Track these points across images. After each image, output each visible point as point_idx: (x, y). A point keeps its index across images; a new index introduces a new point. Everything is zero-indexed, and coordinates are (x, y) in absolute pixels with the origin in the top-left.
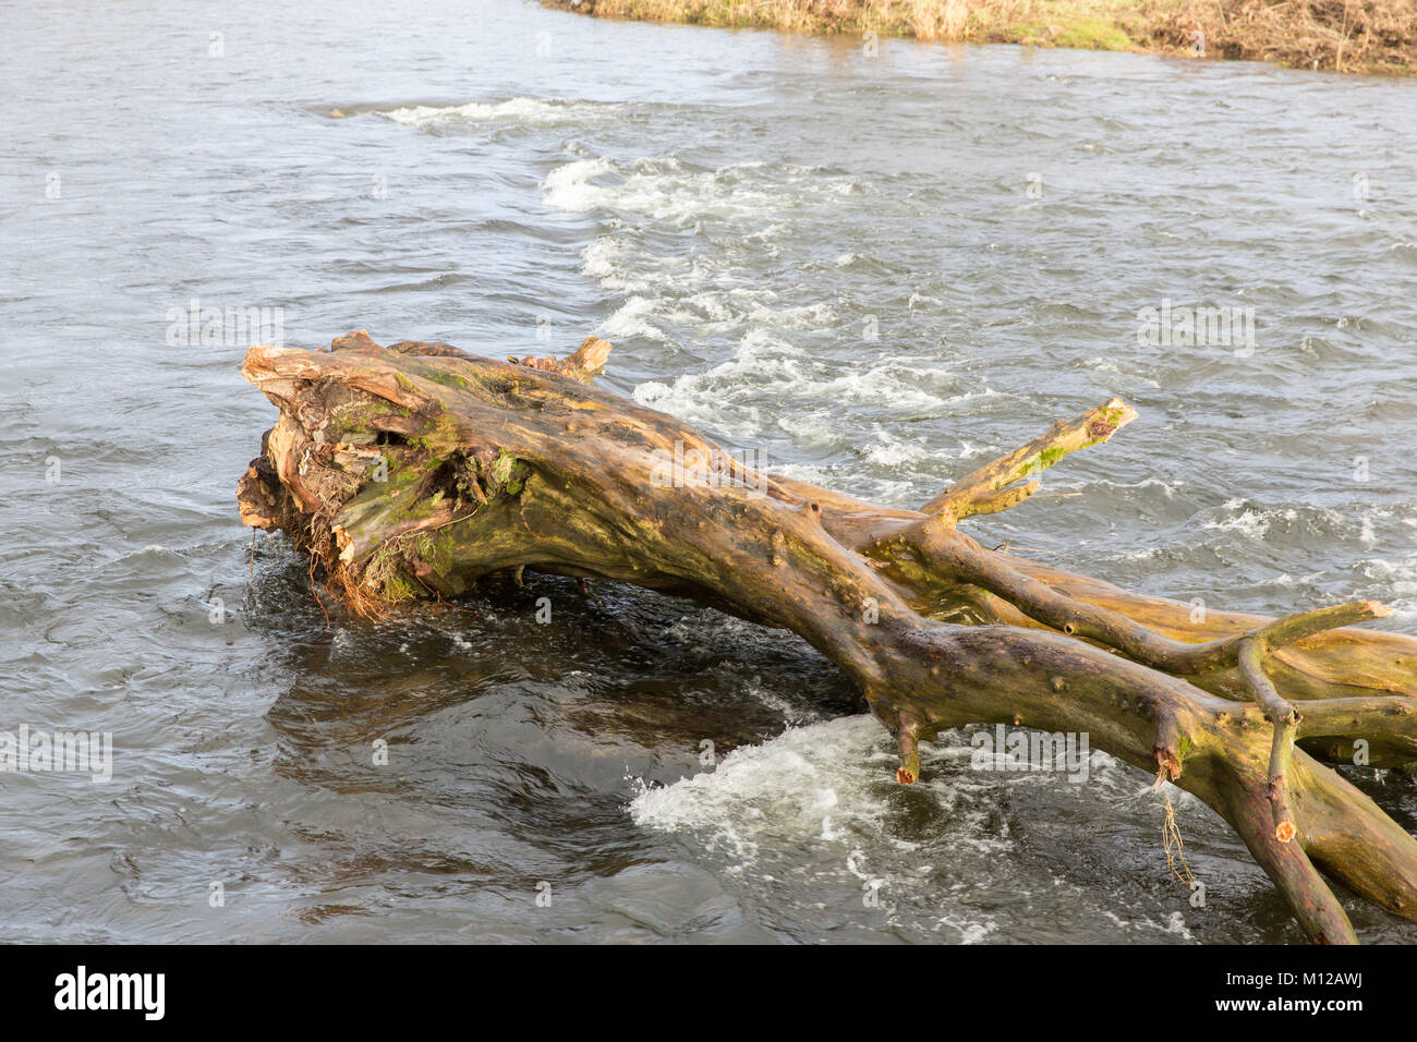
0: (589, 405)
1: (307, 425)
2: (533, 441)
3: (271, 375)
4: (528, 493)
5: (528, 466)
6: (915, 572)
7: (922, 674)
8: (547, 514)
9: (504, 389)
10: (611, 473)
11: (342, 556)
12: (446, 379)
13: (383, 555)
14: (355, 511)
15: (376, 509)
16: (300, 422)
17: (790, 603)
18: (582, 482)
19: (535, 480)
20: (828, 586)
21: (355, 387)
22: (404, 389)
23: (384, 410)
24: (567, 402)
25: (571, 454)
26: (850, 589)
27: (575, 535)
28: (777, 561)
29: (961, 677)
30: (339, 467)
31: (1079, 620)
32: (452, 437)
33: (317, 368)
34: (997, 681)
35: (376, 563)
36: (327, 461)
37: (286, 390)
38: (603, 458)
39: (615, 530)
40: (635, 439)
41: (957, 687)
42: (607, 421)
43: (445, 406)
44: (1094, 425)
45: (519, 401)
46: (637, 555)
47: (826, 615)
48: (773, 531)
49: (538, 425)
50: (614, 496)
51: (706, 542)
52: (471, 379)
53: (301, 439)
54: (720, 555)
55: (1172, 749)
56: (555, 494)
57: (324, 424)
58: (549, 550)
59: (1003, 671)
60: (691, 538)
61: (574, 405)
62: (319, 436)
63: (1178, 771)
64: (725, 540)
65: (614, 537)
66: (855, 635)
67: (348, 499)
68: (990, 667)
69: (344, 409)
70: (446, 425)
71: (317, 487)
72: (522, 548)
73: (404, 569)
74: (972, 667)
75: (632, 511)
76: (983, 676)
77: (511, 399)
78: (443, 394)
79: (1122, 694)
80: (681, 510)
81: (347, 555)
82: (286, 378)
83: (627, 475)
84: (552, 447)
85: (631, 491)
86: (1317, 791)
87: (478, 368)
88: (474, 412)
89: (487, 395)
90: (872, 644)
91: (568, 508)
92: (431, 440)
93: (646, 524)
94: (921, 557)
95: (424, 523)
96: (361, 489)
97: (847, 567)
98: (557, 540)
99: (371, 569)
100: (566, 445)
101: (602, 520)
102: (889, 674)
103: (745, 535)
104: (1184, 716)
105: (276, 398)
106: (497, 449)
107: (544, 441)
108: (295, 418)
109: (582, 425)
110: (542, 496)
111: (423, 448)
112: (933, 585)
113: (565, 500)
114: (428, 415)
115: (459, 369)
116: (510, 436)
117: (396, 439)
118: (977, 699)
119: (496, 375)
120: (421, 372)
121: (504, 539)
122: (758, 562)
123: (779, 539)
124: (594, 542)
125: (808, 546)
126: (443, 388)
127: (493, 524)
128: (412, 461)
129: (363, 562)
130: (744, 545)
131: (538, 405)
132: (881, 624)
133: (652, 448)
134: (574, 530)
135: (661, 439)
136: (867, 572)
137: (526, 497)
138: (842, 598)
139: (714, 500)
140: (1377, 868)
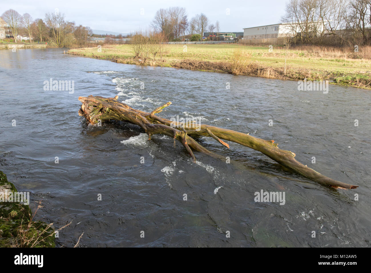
0: (116, 103)
2: (110, 106)
5: (110, 109)
6: (150, 119)
7: (151, 129)
8: (112, 114)
9: (107, 101)
10: (119, 109)
12: (101, 100)
14: (91, 114)
15: (94, 114)
16: (85, 105)
17: (137, 122)
18: (116, 110)
19: (111, 110)
20: (141, 121)
21: (91, 101)
22: (96, 101)
23: (94, 103)
27: (115, 116)
28: (136, 118)
29: (155, 129)
30: (89, 109)
31: (166, 123)
33: (87, 99)
34: (158, 129)
35: (94, 119)
36: (88, 109)
37: (83, 101)
38: (118, 108)
39: (119, 115)
40: (121, 106)
41: (154, 130)
42: (118, 104)
46: (122, 118)
47: (141, 123)
48: (136, 115)
49: (111, 105)
50: (119, 112)
52: (103, 100)
54: (130, 118)
55: (175, 136)
56: (113, 112)
58: (112, 118)
59: (159, 129)
60: (127, 116)
61: (115, 103)
62: (87, 106)
63: (176, 138)
64: (130, 116)
66: (144, 125)
67: (91, 113)
68: (157, 128)
69: (90, 103)
70: (101, 105)
71: (87, 111)
72: (110, 117)
74: (156, 128)
75: (121, 113)
76: (157, 129)
77: (108, 102)
78: (100, 102)
79: (170, 130)
80: (126, 113)
81: (91, 118)
83: (121, 110)
84: (112, 107)
85: (121, 111)
86: (189, 139)
87: (104, 99)
89: (105, 102)
90: (146, 126)
92: (100, 106)
93: (122, 115)
94: (150, 117)
95: (99, 115)
96: (92, 112)
97: (143, 119)
99: (93, 120)
100: (114, 107)
102: (148, 129)
104: (176, 132)
106: (106, 107)
109: (116, 105)
110: (111, 112)
111: (99, 107)
112: (152, 120)
113: (114, 112)
114: (99, 104)
116: (108, 106)
117: (96, 106)
118: (156, 131)
119: (106, 100)
120: (98, 99)
121: (108, 116)
122: (134, 118)
123: (136, 116)
124: (118, 117)
125: (139, 117)
127: (106, 115)
128: (97, 109)
129: (92, 119)
130: (133, 117)
131: (111, 103)
132: (146, 124)
133: (123, 107)
134: (115, 115)
135: (124, 106)
136: (145, 119)
137: (110, 112)
138: (143, 122)
139: (129, 112)
140: (195, 146)
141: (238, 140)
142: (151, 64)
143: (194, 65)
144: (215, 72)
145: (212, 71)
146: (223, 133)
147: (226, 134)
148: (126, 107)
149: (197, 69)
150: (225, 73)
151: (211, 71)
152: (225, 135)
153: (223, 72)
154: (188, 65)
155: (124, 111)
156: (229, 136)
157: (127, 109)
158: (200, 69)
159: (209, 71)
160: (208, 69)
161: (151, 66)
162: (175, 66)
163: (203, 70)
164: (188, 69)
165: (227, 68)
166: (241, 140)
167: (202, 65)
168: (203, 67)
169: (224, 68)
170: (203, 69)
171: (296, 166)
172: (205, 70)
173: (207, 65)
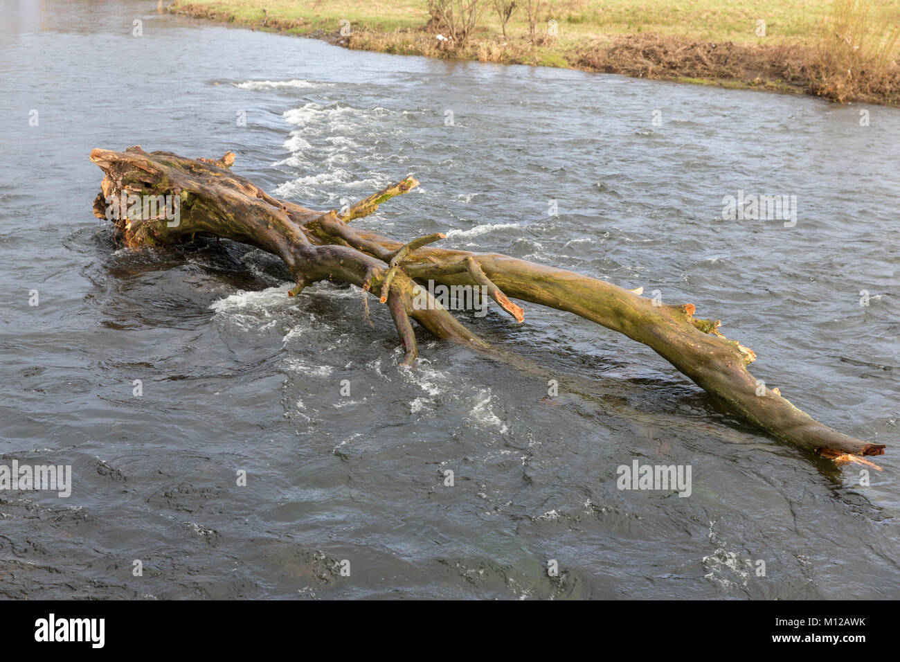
0: (217, 174)
1: (114, 178)
2: (195, 186)
3: (100, 159)
4: (195, 206)
5: (194, 195)
6: (321, 233)
7: (305, 262)
8: (201, 213)
9: (189, 168)
10: (220, 197)
11: (126, 227)
12: (167, 164)
13: (142, 227)
16: (112, 178)
17: (272, 241)
18: (210, 200)
19: (197, 201)
20: (285, 235)
21: (132, 165)
22: (150, 166)
23: (144, 174)
24: (211, 173)
25: (207, 190)
26: (291, 236)
28: (270, 227)
29: (315, 262)
31: (364, 246)
32: (167, 184)
33: (117, 157)
34: (326, 263)
35: (140, 230)
37: (107, 165)
38: (218, 192)
39: (221, 218)
40: (231, 186)
41: (314, 266)
42: (223, 179)
43: (165, 172)
44: (402, 186)
45: (194, 173)
46: (227, 226)
47: (282, 245)
48: (269, 216)
49: (198, 180)
50: (220, 205)
51: (247, 221)
52: (177, 164)
53: (112, 184)
54: (250, 225)
55: (368, 281)
56: (203, 206)
57: (121, 178)
58: (201, 226)
59: (328, 259)
60: (242, 219)
61: (213, 174)
62: (119, 183)
63: (369, 288)
64: (254, 220)
65: (220, 220)
66: (290, 251)
68: (323, 258)
69: (129, 173)
70: (165, 180)
72: (192, 226)
73: (150, 233)
74: (319, 258)
75: (225, 211)
76: (322, 261)
77: (192, 172)
78: (164, 168)
79: (359, 264)
80: (241, 209)
81: (129, 227)
82: (106, 161)
83: (224, 198)
84: (201, 188)
85: (225, 203)
87: (181, 161)
88: (175, 176)
89: (183, 170)
90: (294, 254)
91: (207, 211)
92: (159, 185)
93: (229, 215)
97: (291, 228)
98: (203, 222)
99: (138, 233)
100: (207, 187)
101: (217, 214)
102: (296, 263)
103: (260, 218)
104: (375, 271)
105: (103, 169)
106: (182, 189)
107: (199, 186)
108: (110, 176)
109: (214, 181)
110: (199, 207)
111: (157, 189)
112: (326, 237)
113: (206, 208)
114: (159, 176)
115: (172, 160)
116: (188, 184)
117: (148, 185)
118: (320, 269)
119: (187, 163)
120: (158, 161)
121: (186, 223)
122: (264, 227)
123: (271, 218)
124: (216, 223)
125: (280, 221)
126: (165, 167)
128: (153, 193)
129: (134, 229)
130: (260, 221)
131: (200, 174)
132: (298, 246)
133: (237, 189)
134: (209, 219)
135: (241, 187)
136: (297, 230)
137: (194, 207)
138: (289, 239)
139: (251, 206)
140: (434, 321)
141: (582, 305)
142: (485, 56)
143: (663, 56)
144: (749, 86)
145: (738, 83)
146: (538, 280)
147: (550, 283)
148: (248, 188)
149: (673, 74)
150: (792, 93)
151: (731, 83)
152: (544, 287)
153: (786, 86)
154: (641, 59)
155: (234, 203)
156: (556, 289)
157: (247, 198)
158: (688, 75)
159: (724, 82)
160: (724, 76)
161: (483, 62)
162: (584, 63)
163: (696, 80)
164: (634, 74)
165: (803, 70)
166: (592, 305)
167: (698, 58)
168: (699, 67)
169: (793, 71)
170: (698, 75)
171: (736, 389)
172: (706, 81)
173: (719, 56)
